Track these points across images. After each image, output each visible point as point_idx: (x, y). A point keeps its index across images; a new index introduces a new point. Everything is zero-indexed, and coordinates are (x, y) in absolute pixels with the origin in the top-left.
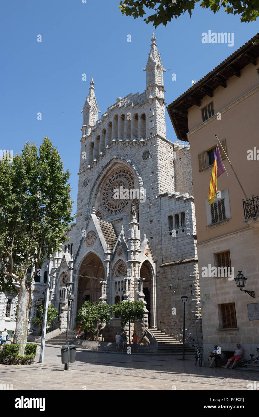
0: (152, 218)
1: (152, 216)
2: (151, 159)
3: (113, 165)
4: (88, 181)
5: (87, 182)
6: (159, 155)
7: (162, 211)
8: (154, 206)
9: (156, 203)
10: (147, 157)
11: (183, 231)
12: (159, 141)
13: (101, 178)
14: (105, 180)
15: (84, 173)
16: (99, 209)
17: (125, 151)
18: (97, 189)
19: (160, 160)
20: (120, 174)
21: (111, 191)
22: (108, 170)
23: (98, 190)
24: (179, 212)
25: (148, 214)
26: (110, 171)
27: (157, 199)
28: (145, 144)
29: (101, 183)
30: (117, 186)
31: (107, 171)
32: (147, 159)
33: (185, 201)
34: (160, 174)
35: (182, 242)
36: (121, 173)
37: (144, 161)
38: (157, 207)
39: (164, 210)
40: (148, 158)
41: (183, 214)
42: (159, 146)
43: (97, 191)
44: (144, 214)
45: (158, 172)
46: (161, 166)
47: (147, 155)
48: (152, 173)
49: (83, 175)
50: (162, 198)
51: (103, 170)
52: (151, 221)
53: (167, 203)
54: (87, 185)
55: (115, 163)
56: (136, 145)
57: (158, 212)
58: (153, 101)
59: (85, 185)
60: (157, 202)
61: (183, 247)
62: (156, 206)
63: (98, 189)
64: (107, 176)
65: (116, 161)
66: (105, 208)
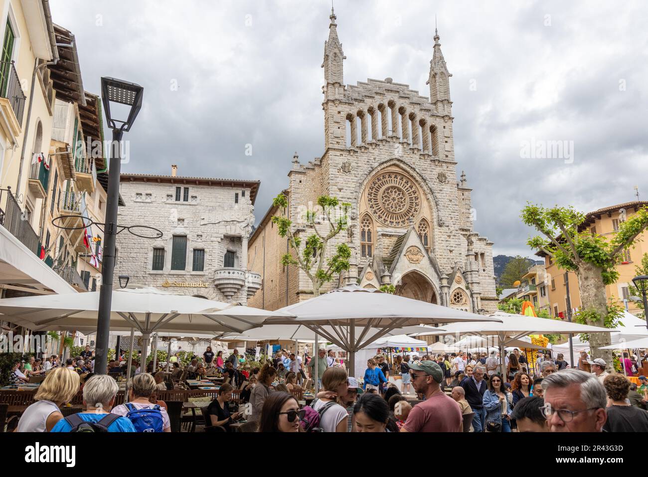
0: (452, 248)
2: (448, 185)
4: (351, 168)
5: (349, 167)
9: (456, 234)
11: (484, 270)
15: (342, 153)
16: (369, 211)
17: (412, 158)
24: (479, 251)
25: (447, 242)
28: (440, 164)
30: (391, 192)
33: (487, 244)
35: (484, 281)
37: (440, 183)
38: (458, 239)
41: (482, 255)
44: (442, 241)
45: (457, 203)
48: (451, 201)
49: (338, 153)
52: (451, 251)
54: (350, 173)
55: (394, 165)
56: (427, 159)
57: (459, 245)
58: (448, 119)
59: (347, 171)
61: (485, 286)
64: (378, 174)
65: (397, 163)
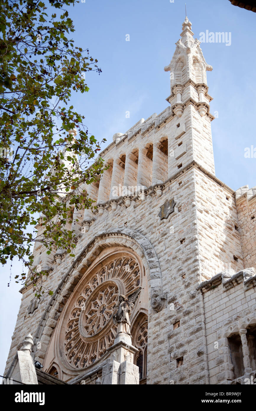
0: (181, 350)
1: (181, 345)
2: (179, 213)
3: (96, 254)
4: (38, 301)
5: (36, 302)
6: (198, 202)
7: (208, 326)
8: (186, 318)
9: (192, 308)
10: (169, 212)
12: (197, 176)
13: (68, 285)
14: (77, 291)
16: (56, 361)
17: (122, 217)
18: (56, 314)
19: (201, 212)
20: (110, 271)
21: (87, 314)
22: (84, 266)
23: (59, 317)
25: (172, 340)
26: (88, 270)
27: (193, 297)
28: (167, 189)
29: (66, 297)
31: (82, 269)
32: (169, 217)
34: (201, 240)
36: (112, 269)
37: (163, 222)
38: (196, 317)
39: (215, 322)
40: (172, 215)
42: (197, 183)
43: (56, 318)
44: (161, 343)
45: (196, 236)
46: (203, 224)
47: (169, 208)
49: (31, 289)
50: (207, 294)
51: (73, 267)
52: (180, 360)
53: (222, 302)
54: (36, 310)
55: (102, 249)
56: (146, 198)
57: (198, 330)
58: (183, 109)
59: (32, 309)
60: (193, 304)
62: (191, 315)
63: (59, 314)
64: (81, 282)
65: (101, 243)
66: (70, 358)
